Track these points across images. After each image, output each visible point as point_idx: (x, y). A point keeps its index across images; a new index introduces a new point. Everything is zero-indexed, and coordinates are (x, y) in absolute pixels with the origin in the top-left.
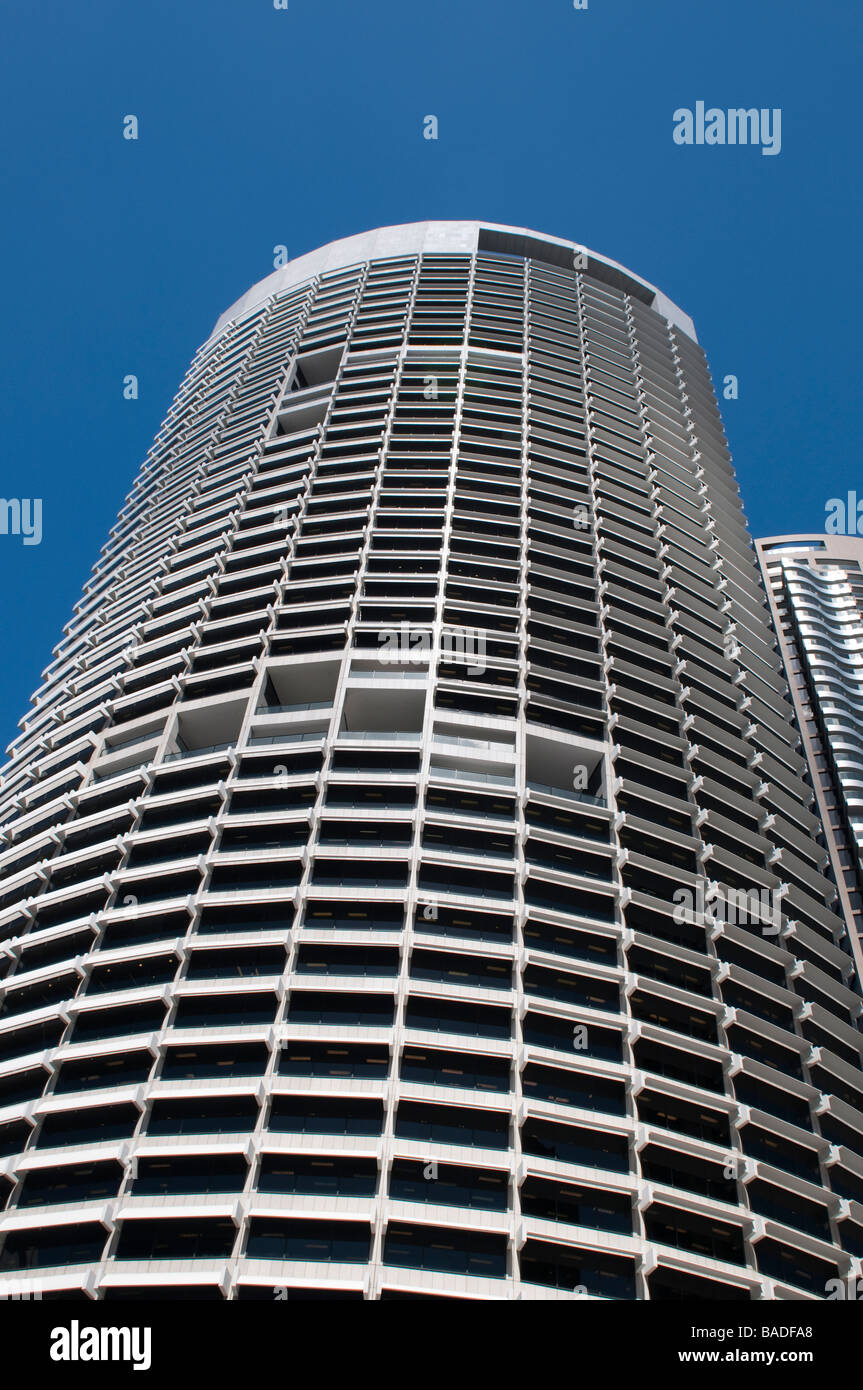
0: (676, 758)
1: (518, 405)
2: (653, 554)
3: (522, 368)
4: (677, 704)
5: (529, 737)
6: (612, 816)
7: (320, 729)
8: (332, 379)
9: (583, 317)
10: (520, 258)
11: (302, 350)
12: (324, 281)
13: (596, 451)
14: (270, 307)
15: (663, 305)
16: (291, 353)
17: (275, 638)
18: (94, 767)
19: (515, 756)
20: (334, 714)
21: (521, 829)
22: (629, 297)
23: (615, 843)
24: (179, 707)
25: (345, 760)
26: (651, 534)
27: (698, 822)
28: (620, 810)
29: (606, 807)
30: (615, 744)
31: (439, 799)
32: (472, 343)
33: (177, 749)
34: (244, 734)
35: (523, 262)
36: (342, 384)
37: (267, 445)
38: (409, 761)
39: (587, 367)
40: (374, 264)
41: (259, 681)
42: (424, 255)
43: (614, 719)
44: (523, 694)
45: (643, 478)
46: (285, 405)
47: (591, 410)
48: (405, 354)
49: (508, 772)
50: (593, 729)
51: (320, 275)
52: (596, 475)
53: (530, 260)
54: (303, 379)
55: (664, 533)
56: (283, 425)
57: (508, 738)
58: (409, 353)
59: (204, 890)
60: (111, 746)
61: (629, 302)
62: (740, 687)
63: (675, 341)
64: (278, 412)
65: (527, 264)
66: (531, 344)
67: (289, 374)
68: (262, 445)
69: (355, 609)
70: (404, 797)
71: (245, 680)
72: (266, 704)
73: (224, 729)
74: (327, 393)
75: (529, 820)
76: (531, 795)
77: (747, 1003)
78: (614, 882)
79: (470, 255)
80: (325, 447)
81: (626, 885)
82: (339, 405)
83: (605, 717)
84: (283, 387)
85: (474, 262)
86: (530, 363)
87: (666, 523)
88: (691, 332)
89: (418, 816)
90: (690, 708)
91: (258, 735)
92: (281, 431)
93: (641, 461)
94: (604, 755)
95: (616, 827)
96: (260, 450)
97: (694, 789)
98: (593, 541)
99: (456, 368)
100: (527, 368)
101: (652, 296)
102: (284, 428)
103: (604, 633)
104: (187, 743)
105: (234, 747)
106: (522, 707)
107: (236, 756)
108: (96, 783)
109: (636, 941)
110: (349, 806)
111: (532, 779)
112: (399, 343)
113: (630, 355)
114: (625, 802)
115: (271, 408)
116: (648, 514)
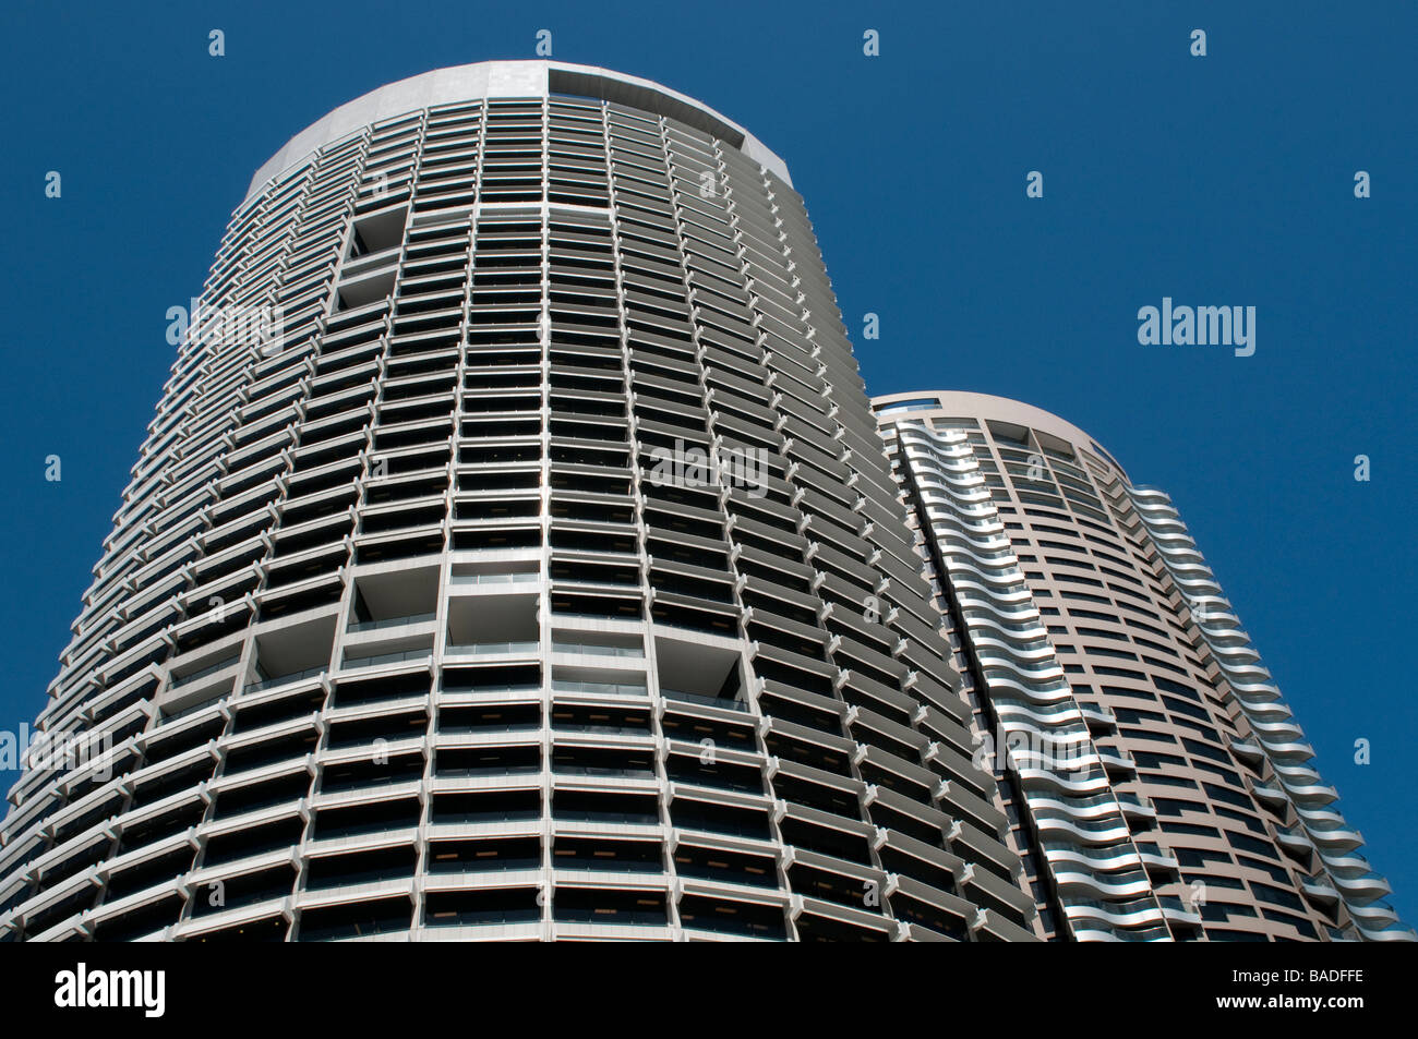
0: (817, 651)
1: (610, 267)
2: (770, 426)
3: (610, 225)
4: (812, 591)
5: (657, 639)
6: (757, 721)
7: (424, 645)
8: (398, 243)
9: (671, 165)
10: (597, 102)
11: (359, 211)
12: (377, 131)
13: (700, 315)
14: (317, 162)
15: (754, 148)
16: (347, 214)
17: (361, 544)
18: (161, 704)
19: (645, 663)
20: (438, 626)
21: (659, 743)
22: (718, 141)
23: (763, 751)
24: (256, 629)
25: (455, 679)
26: (766, 404)
27: (848, 721)
28: (764, 715)
29: (749, 711)
30: (752, 641)
31: (567, 716)
32: (552, 198)
33: (258, 678)
34: (337, 657)
35: (600, 106)
36: (409, 249)
37: (330, 322)
38: (528, 676)
39: (681, 221)
40: (432, 111)
41: (348, 594)
42: (490, 100)
43: (748, 613)
44: (647, 592)
45: (752, 342)
46: (346, 274)
47: (689, 269)
48: (479, 212)
49: (639, 680)
50: (726, 626)
51: (373, 125)
52: (702, 342)
53: (608, 103)
54: (363, 244)
55: (780, 402)
56: (344, 297)
57: (635, 643)
58: (483, 212)
59: (308, 839)
60: (178, 678)
61: (718, 146)
62: (876, 567)
63: (771, 188)
64: (338, 283)
65: (605, 108)
66: (617, 197)
67: (347, 238)
68: (324, 322)
69: (450, 506)
70: (527, 716)
71: (331, 594)
72: (357, 621)
73: (312, 651)
74: (394, 259)
75: (668, 732)
76: (668, 704)
77: (919, 916)
78: (766, 795)
79: (541, 99)
80: (397, 322)
81: (779, 796)
82: (408, 273)
83: (738, 611)
84: (342, 253)
85: (545, 107)
86: (618, 219)
87: (781, 392)
88: (785, 177)
89: (545, 736)
90: (827, 595)
91: (353, 656)
92: (343, 305)
93: (748, 323)
94: (740, 654)
95: (762, 733)
96: (322, 327)
97: (839, 685)
98: (706, 415)
99: (537, 228)
100: (616, 226)
101: (742, 137)
102: (346, 301)
103: (728, 518)
104: (268, 672)
105: (327, 671)
106: (647, 605)
107: (331, 682)
108: (164, 723)
109: (797, 858)
110: (465, 731)
111: (666, 687)
112: (470, 200)
113: (726, 206)
114: (769, 704)
115: (330, 278)
116: (761, 382)
